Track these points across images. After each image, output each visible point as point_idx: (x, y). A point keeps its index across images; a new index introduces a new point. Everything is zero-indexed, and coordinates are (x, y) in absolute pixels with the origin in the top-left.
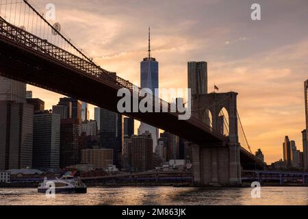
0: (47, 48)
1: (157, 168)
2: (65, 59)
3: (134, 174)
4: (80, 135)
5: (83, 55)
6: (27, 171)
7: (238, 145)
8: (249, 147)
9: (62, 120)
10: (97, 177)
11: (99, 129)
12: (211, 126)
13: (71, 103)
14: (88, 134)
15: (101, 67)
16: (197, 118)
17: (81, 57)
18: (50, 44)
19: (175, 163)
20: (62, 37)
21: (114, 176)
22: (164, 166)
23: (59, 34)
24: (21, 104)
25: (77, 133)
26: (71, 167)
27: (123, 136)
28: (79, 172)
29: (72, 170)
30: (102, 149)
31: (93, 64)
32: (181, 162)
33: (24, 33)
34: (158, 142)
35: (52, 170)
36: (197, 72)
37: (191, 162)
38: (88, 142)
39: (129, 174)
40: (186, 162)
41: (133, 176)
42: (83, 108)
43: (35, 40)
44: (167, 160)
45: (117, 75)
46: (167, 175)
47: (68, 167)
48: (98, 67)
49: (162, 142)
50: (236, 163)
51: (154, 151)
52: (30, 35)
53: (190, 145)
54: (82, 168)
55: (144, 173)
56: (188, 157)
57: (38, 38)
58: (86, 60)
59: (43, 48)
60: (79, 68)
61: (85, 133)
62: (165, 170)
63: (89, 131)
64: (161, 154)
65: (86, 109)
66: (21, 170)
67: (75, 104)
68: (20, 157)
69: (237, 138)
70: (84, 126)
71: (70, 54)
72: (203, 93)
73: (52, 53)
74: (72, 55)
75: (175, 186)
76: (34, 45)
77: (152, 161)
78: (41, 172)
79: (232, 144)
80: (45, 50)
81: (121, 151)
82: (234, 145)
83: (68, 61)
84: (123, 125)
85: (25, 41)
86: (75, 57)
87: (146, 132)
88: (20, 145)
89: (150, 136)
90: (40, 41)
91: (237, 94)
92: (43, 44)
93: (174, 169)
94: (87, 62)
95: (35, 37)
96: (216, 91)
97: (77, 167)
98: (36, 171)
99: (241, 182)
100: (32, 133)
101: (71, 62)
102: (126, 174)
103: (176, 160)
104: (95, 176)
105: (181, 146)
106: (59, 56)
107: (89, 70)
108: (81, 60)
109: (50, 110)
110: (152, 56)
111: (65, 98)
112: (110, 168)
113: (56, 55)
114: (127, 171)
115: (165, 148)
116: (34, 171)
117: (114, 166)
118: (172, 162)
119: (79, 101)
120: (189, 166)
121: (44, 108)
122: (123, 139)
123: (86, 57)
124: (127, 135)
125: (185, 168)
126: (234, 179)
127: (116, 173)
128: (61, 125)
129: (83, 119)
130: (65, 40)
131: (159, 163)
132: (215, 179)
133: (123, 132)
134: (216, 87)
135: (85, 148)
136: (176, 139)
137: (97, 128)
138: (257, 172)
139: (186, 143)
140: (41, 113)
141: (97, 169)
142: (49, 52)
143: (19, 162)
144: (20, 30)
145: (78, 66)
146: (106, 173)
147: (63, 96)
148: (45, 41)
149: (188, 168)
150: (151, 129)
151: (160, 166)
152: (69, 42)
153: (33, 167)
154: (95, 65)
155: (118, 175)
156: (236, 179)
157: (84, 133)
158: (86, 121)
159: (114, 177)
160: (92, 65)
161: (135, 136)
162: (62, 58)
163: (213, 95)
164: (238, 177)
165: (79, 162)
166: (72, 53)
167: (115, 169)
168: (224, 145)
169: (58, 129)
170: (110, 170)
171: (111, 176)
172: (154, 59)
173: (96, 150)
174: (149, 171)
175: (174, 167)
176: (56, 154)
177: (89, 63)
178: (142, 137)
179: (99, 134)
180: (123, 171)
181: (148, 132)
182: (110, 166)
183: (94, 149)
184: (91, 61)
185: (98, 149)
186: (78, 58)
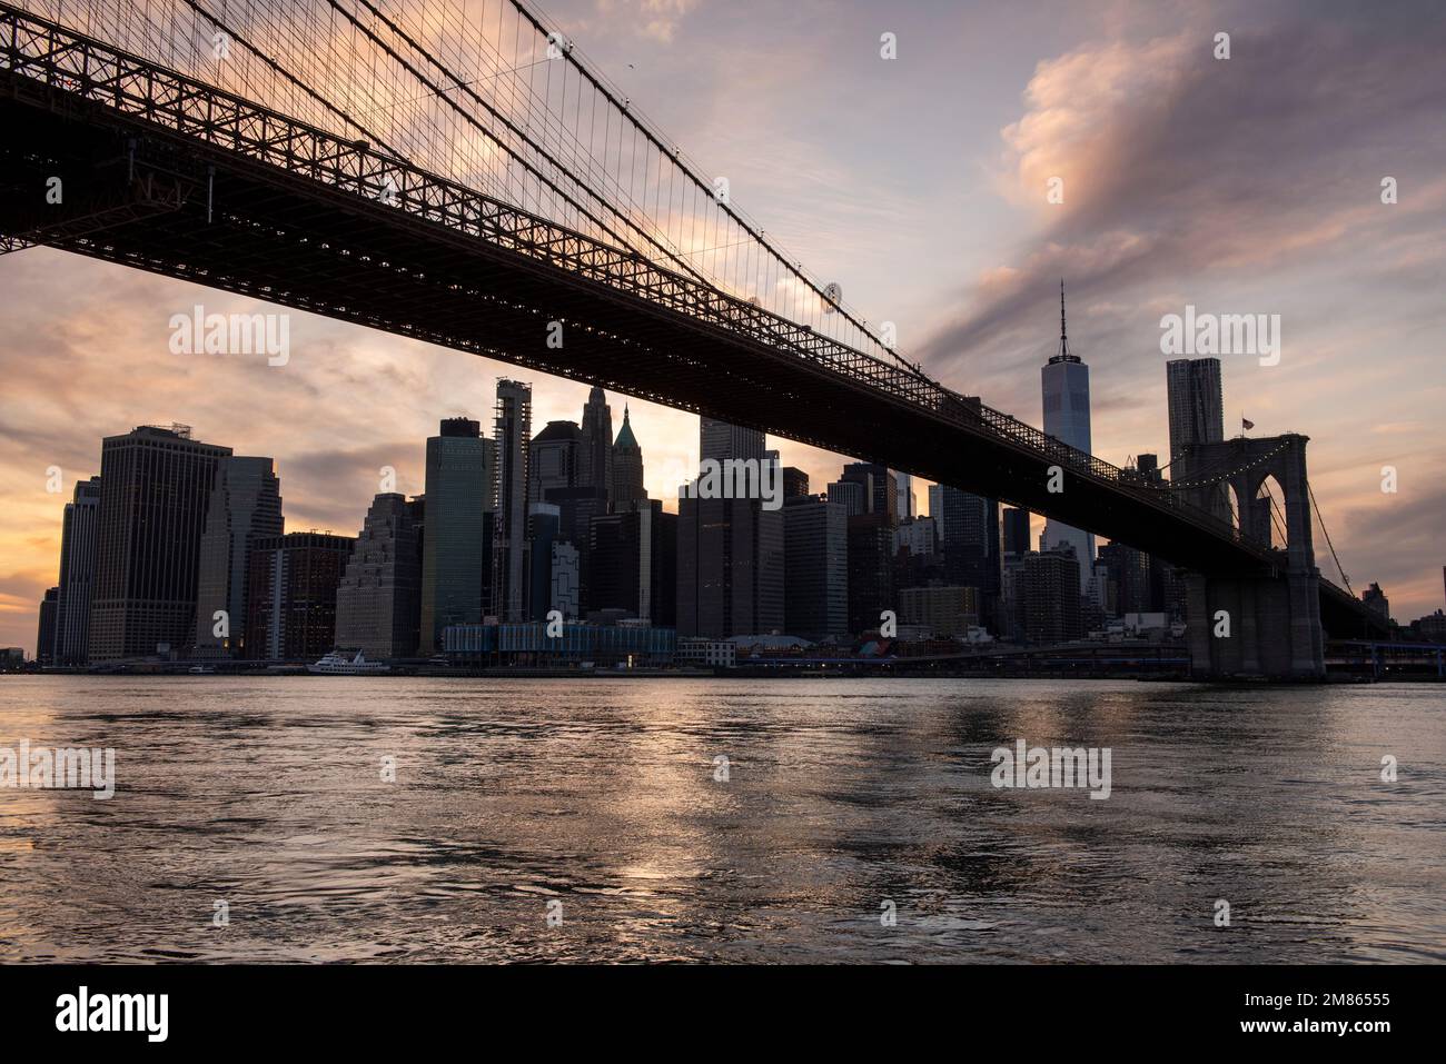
0: (811, 345)
1: (1093, 634)
2: (855, 369)
3: (1032, 649)
4: (895, 554)
5: (897, 357)
6: (774, 641)
7: (1315, 573)
8: (1346, 581)
9: (850, 519)
10: (941, 657)
11: (941, 538)
12: (1237, 525)
13: (870, 477)
14: (914, 551)
15: (943, 385)
16: (1198, 504)
17: (892, 361)
18: (817, 337)
19: (1140, 622)
20: (846, 316)
21: (984, 654)
22: (1110, 629)
23: (839, 310)
25: (888, 549)
27: (1002, 554)
28: (895, 643)
30: (950, 588)
31: (922, 379)
32: (1156, 620)
33: (756, 314)
34: (1094, 569)
35: (830, 639)
36: (1193, 388)
37: (1185, 619)
38: (917, 571)
39: (1020, 649)
40: (1170, 620)
41: (1031, 656)
42: (901, 486)
43: (784, 329)
44: (1120, 615)
45: (982, 403)
46: (1118, 652)
47: (868, 631)
48: (936, 386)
49: (1103, 569)
50: (1309, 621)
51: (1083, 592)
52: (771, 316)
53: (1178, 575)
54: (903, 633)
55: (1061, 646)
56: (1175, 605)
57: (790, 324)
58: (906, 368)
59: (802, 346)
60: (889, 389)
61: (909, 547)
62: (1114, 639)
63: (917, 544)
64: (1102, 599)
65: (909, 489)
66: (761, 639)
67: (882, 479)
68: (755, 607)
69: (1310, 554)
70: (904, 532)
71: (865, 357)
72: (1211, 440)
73: (824, 357)
74: (872, 360)
75: (1139, 680)
76: (780, 339)
77: (1079, 617)
78: (806, 644)
79: (1298, 572)
80: (806, 351)
81: (998, 593)
82: (1304, 575)
83: (863, 374)
84: (1001, 527)
85: (761, 332)
86: (879, 363)
87: (1061, 543)
88: (755, 579)
89: (1071, 553)
90: (793, 329)
91: (1306, 439)
92: (802, 336)
93: (1139, 637)
94: (906, 374)
95: (782, 321)
96: (1250, 434)
98: (796, 640)
99: (1324, 672)
100: (781, 549)
101: (869, 375)
102: (1011, 649)
103: (1143, 615)
104: (937, 653)
105: (1156, 578)
106: (840, 363)
107: (912, 394)
108: (893, 369)
109: (823, 495)
110: (1072, 350)
111: (856, 465)
112: (972, 635)
113: (832, 362)
114: (1014, 642)
115: (1114, 583)
116: (789, 642)
117: (983, 630)
118: (1131, 619)
119: (889, 470)
120: (1179, 629)
121: (807, 491)
122: (1002, 564)
123: (903, 362)
124: (1013, 553)
125: (1169, 634)
126: (1305, 664)
127: (986, 646)
128: (849, 530)
129: (902, 514)
130: (854, 322)
131: (1099, 620)
132: (1251, 663)
133: (1002, 544)
134: (1247, 424)
135: (909, 587)
136: (1143, 559)
137: (936, 534)
138: (1371, 645)
139: (1169, 570)
140: (802, 502)
141: (940, 637)
142: (816, 355)
143: (755, 618)
144: (748, 308)
145: (886, 385)
146: (962, 647)
147: (852, 461)
148: (807, 329)
149: (1176, 633)
150: (1074, 536)
151: (1100, 629)
152: (862, 329)
153: (789, 630)
154: (927, 381)
155: (992, 652)
156: (1311, 664)
157: (904, 549)
158: (910, 519)
159: (982, 658)
160: (920, 381)
161: (1034, 553)
162: (848, 368)
163: (1240, 443)
164: (1316, 658)
166: (871, 354)
167: (986, 638)
168: (1274, 572)
169: (843, 539)
170: (974, 641)
171: (975, 653)
172: (1077, 359)
173: (936, 589)
174: (1070, 642)
175: (1138, 632)
176: (840, 599)
177: (913, 377)
178: (1052, 557)
179: (942, 551)
180: (1006, 642)
181: (1067, 543)
182: (971, 630)
183: (931, 589)
184: (917, 372)
185: (941, 589)
186: (886, 365)
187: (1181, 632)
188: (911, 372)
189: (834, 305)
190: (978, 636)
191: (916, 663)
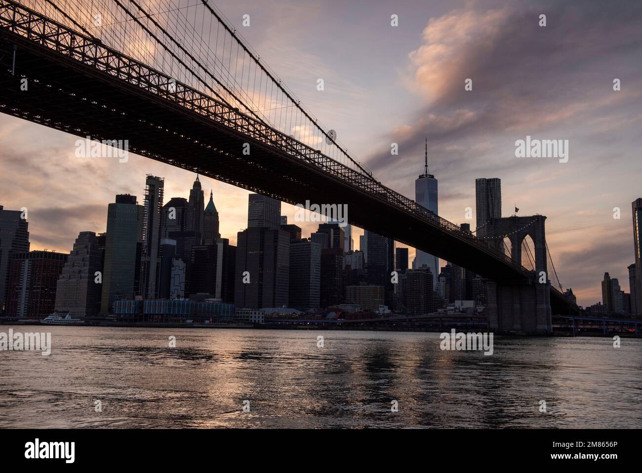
0: (320, 160)
1: (440, 310)
2: (341, 174)
3: (410, 317)
4: (344, 269)
5: (361, 169)
6: (283, 311)
7: (548, 283)
8: (560, 286)
9: (323, 251)
10: (366, 320)
11: (366, 261)
13: (332, 231)
14: (353, 267)
15: (382, 184)
17: (359, 171)
18: (324, 156)
19: (462, 304)
20: (338, 147)
21: (387, 319)
22: (448, 308)
23: (335, 143)
24: (276, 232)
25: (341, 267)
26: (335, 307)
28: (344, 313)
29: (336, 310)
30: (370, 286)
31: (373, 180)
32: (469, 304)
33: (294, 143)
34: (439, 279)
35: (312, 310)
36: (488, 192)
37: (484, 304)
38: (354, 277)
39: (404, 317)
40: (476, 304)
41: (410, 320)
42: (346, 235)
43: (308, 152)
44: (452, 301)
46: (452, 320)
47: (330, 307)
49: (444, 278)
50: (545, 306)
51: (434, 290)
52: (302, 144)
53: (484, 282)
54: (348, 308)
55: (424, 316)
56: (478, 297)
57: (311, 149)
58: (365, 175)
60: (363, 187)
61: (350, 266)
62: (451, 313)
63: (354, 264)
64: (442, 293)
66: (276, 310)
67: (338, 232)
68: (274, 294)
70: (348, 258)
71: (346, 168)
73: (326, 167)
74: (349, 169)
77: (432, 302)
78: (299, 313)
81: (393, 289)
82: (543, 284)
83: (345, 176)
84: (395, 256)
86: (352, 171)
87: (423, 265)
89: (428, 270)
90: (312, 152)
91: (545, 218)
92: (316, 156)
93: (462, 312)
94: (365, 177)
95: (307, 147)
97: (341, 306)
98: (294, 310)
99: (552, 331)
100: (288, 265)
101: (348, 177)
102: (400, 317)
103: (463, 301)
104: (364, 318)
105: (468, 283)
106: (334, 171)
107: (368, 188)
108: (360, 174)
109: (309, 239)
112: (381, 309)
113: (330, 169)
114: (402, 313)
115: (448, 285)
116: (291, 311)
117: (386, 307)
118: (458, 303)
120: (480, 308)
121: (300, 236)
123: (364, 171)
124: (400, 270)
125: (475, 311)
126: (542, 327)
127: (388, 315)
128: (322, 256)
129: (347, 249)
130: (341, 150)
131: (441, 304)
132: (517, 326)
133: (395, 264)
134: (517, 210)
135: (349, 285)
136: (463, 272)
137: (363, 260)
138: (571, 318)
139: (478, 278)
140: (298, 242)
141: (366, 310)
142: (323, 165)
143: (274, 299)
146: (376, 316)
148: (319, 152)
149: (479, 311)
150: (429, 260)
151: (443, 308)
152: (345, 153)
153: (290, 306)
154: (375, 181)
155: (391, 318)
156: (546, 327)
157: (348, 267)
158: (351, 252)
159: (387, 321)
160: (371, 181)
161: (410, 270)
162: (338, 173)
163: (514, 220)
164: (548, 324)
165: (343, 301)
166: (349, 166)
167: (387, 311)
168: (530, 281)
169: (318, 260)
170: (382, 313)
171: (382, 318)
172: (432, 177)
173: (364, 286)
174: (429, 314)
175: (461, 310)
176: (317, 290)
177: (368, 179)
178: (419, 272)
179: (366, 268)
180: (398, 313)
181: (426, 265)
182: (381, 307)
183: (361, 286)
184: (370, 176)
185: (366, 286)
186: (356, 172)
187: (481, 310)
188: (368, 176)
189: (333, 141)
190: (384, 310)
191: (353, 323)
